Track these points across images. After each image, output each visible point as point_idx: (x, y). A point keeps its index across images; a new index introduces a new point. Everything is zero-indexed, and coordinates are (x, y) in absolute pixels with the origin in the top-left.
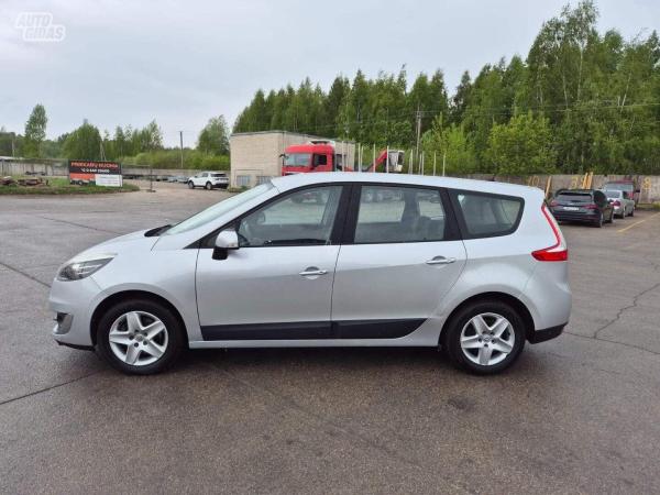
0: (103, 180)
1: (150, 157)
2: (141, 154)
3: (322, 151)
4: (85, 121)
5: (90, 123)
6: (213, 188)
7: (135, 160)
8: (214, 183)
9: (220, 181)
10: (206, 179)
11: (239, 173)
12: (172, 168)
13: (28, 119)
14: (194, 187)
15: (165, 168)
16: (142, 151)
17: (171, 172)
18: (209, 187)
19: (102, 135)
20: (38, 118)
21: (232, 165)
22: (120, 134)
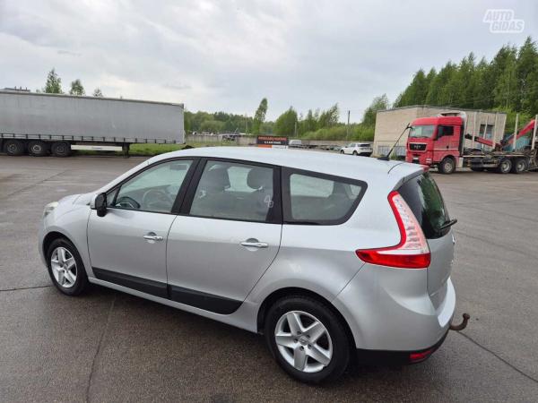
1: (326, 132)
2: (320, 130)
3: (449, 123)
4: (291, 107)
5: (293, 109)
7: (316, 134)
8: (359, 152)
9: (364, 151)
10: (354, 149)
11: (381, 144)
12: (340, 140)
13: (258, 107)
15: (335, 140)
16: (322, 127)
17: (338, 143)
19: (299, 116)
20: (263, 107)
21: (376, 137)
22: (310, 115)
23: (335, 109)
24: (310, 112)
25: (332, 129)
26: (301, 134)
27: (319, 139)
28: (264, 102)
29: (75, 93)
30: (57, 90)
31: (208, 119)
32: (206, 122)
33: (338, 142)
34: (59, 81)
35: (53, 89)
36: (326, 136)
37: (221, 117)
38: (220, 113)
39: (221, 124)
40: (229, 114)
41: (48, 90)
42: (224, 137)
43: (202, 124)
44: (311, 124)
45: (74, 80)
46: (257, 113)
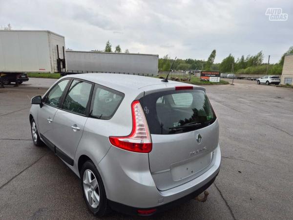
0: (213, 79)
4: (230, 54)
6: (269, 84)
8: (270, 82)
9: (274, 81)
10: (267, 80)
11: (287, 76)
13: (210, 55)
14: (260, 83)
16: (250, 66)
18: (267, 83)
20: (213, 55)
21: (283, 72)
22: (243, 59)
23: (260, 54)
24: (243, 57)
25: (257, 68)
26: (235, 70)
27: (247, 73)
28: (214, 52)
29: (117, 52)
30: (110, 50)
31: (182, 63)
32: (181, 64)
33: (260, 75)
34: (111, 46)
35: (108, 50)
36: (252, 71)
37: (189, 61)
38: (189, 59)
39: (189, 65)
40: (194, 60)
41: (106, 51)
42: (189, 73)
43: (179, 66)
44: (243, 64)
45: (117, 46)
46: (209, 58)
